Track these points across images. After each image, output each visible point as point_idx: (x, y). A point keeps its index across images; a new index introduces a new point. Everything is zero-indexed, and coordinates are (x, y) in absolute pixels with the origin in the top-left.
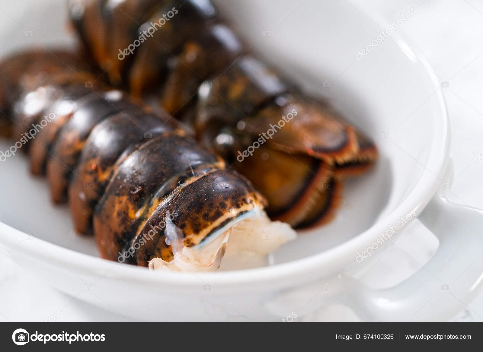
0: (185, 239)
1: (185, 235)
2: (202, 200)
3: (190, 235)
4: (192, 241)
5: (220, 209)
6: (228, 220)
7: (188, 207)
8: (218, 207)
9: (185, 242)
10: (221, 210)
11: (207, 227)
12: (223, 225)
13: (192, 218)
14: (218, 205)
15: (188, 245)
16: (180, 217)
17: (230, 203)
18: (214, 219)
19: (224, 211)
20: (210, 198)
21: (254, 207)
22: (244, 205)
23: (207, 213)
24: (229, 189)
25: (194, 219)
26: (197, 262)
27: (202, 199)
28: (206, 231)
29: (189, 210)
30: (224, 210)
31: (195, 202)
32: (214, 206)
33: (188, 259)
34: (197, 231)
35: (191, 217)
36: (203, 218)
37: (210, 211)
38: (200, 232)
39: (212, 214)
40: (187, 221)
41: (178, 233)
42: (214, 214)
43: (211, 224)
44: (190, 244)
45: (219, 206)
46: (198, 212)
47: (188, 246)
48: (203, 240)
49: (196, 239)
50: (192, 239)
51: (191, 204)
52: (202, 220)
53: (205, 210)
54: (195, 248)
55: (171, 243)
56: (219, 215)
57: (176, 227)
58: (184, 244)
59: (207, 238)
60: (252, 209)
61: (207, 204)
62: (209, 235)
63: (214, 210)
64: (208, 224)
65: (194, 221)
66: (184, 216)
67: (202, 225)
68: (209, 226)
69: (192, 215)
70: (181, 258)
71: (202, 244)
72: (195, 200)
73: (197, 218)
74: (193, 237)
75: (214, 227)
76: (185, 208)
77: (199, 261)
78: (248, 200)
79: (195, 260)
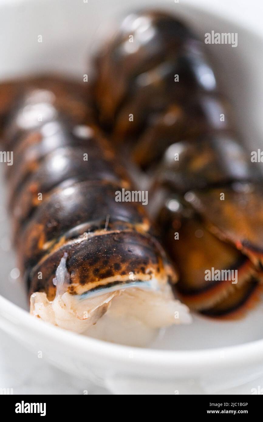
0: (70, 286)
1: (71, 282)
2: (100, 255)
3: (76, 283)
4: (75, 290)
5: (113, 269)
6: (117, 283)
7: (84, 257)
8: (111, 267)
9: (69, 288)
10: (113, 271)
11: (94, 282)
12: (109, 285)
13: (83, 268)
14: (113, 264)
15: (70, 291)
16: (73, 263)
17: (126, 267)
18: (103, 276)
19: (116, 273)
20: (108, 255)
21: (151, 278)
22: (140, 273)
23: (98, 268)
24: (132, 253)
25: (85, 270)
26: (72, 311)
27: (100, 253)
28: (91, 285)
29: (84, 259)
30: (116, 271)
31: (92, 254)
32: (108, 264)
33: (65, 305)
34: (83, 282)
35: (83, 266)
36: (93, 272)
37: (103, 267)
38: (86, 284)
39: (103, 271)
40: (77, 270)
41: (66, 277)
42: (105, 272)
43: (99, 280)
44: (73, 292)
45: (113, 267)
46: (91, 264)
47: (70, 293)
48: (86, 293)
49: (80, 289)
50: (77, 288)
51: (88, 254)
52: (91, 274)
53: (98, 265)
54: (77, 297)
55: (57, 283)
56: (109, 274)
57: (67, 272)
58: (68, 289)
59: (89, 292)
60: (148, 280)
61: (102, 260)
62: (92, 290)
63: (107, 268)
64: (95, 280)
65: (84, 271)
66: (77, 264)
67: (90, 278)
68: (96, 281)
69: (84, 265)
70: (59, 301)
71: (83, 296)
72: (93, 252)
73: (88, 270)
74: (78, 286)
75: (101, 284)
76: (81, 256)
77: (74, 311)
78: (147, 271)
79: (71, 308)
